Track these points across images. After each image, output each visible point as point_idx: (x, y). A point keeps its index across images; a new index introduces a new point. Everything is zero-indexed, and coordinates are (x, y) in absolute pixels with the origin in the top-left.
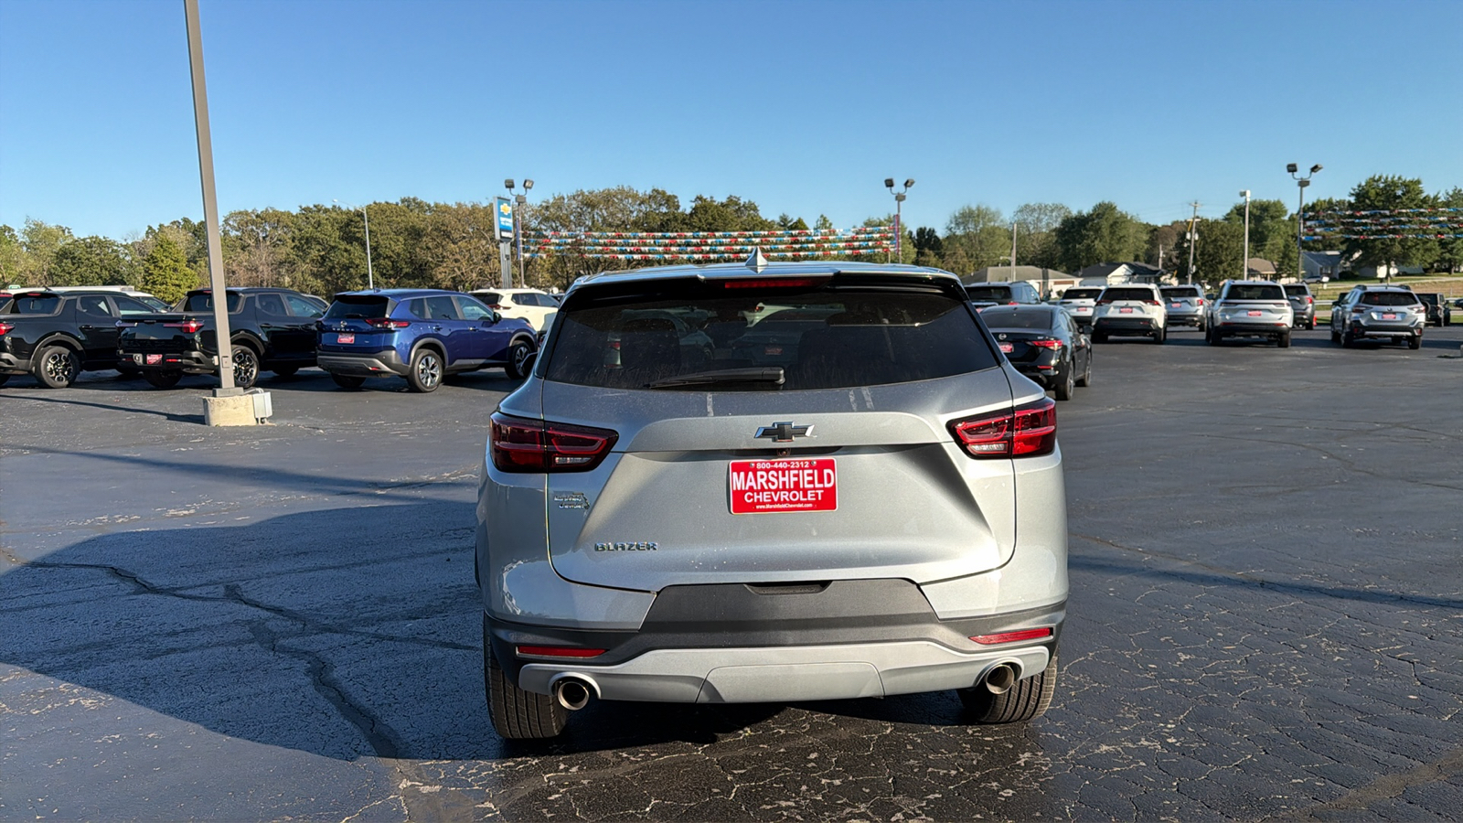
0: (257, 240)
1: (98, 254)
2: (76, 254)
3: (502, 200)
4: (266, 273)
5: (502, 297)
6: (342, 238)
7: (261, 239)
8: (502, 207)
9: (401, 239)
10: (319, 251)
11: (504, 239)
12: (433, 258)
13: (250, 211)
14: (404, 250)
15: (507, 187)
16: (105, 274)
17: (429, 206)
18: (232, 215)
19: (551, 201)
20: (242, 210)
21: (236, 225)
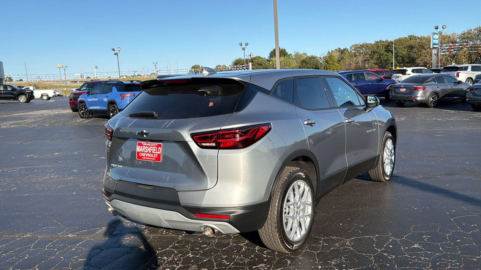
0: (360, 53)
1: (312, 61)
2: (306, 61)
3: (434, 34)
4: (361, 64)
5: (408, 70)
6: (386, 51)
7: (361, 53)
8: (434, 36)
9: (406, 50)
10: (377, 56)
11: (434, 48)
12: (417, 56)
13: (358, 44)
14: (407, 54)
15: (435, 29)
16: (314, 66)
17: (418, 37)
18: (352, 46)
19: (466, 31)
20: (356, 44)
21: (353, 49)
